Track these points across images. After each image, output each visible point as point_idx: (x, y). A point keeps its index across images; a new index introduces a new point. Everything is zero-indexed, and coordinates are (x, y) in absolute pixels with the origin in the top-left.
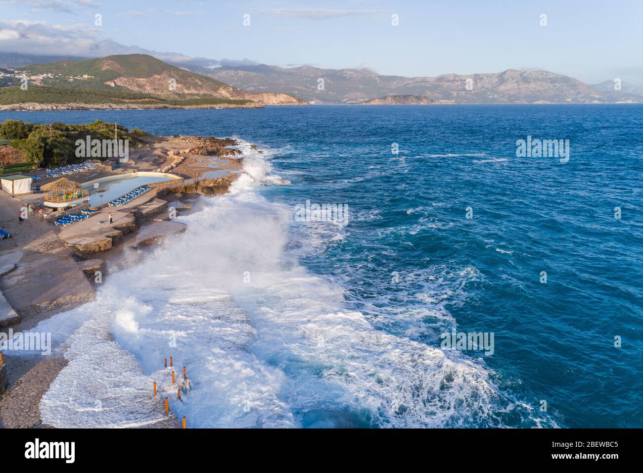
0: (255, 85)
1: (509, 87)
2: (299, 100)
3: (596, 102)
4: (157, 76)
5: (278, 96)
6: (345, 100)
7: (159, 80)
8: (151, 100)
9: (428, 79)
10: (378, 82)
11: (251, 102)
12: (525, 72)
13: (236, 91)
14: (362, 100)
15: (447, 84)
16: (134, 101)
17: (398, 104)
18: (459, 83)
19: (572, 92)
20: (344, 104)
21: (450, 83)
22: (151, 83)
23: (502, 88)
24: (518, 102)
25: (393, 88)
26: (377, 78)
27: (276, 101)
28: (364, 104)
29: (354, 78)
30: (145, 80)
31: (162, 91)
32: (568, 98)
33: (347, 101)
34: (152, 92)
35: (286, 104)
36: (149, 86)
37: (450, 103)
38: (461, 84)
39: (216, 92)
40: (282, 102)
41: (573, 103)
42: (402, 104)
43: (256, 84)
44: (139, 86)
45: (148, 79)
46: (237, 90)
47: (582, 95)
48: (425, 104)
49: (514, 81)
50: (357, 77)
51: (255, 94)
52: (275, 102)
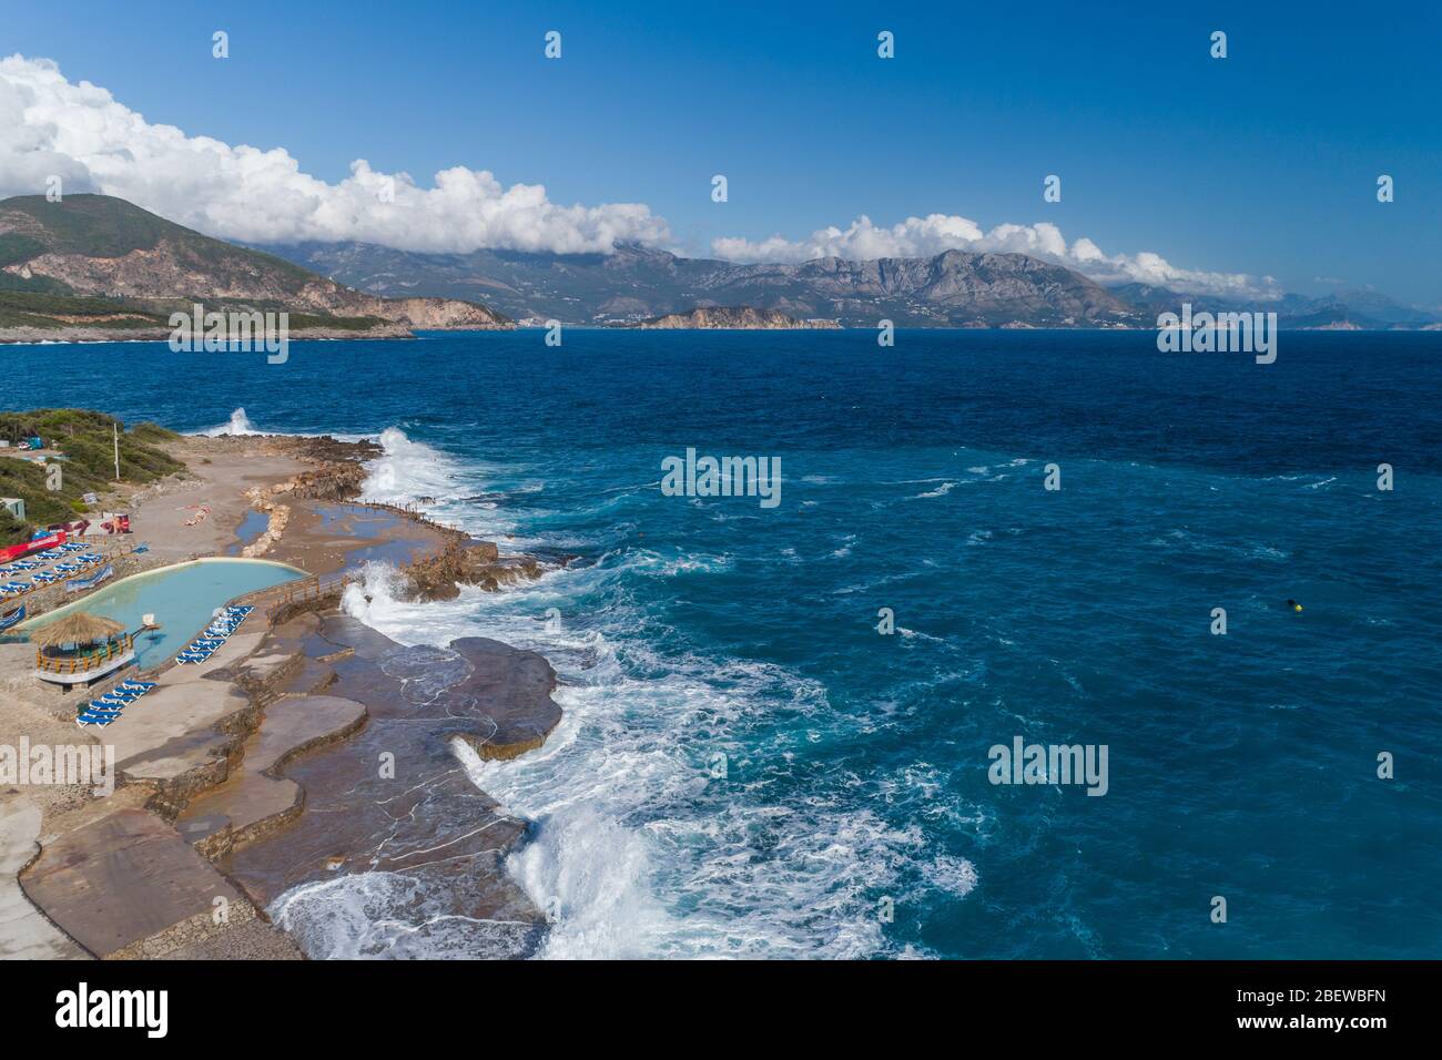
0: (387, 277)
1: (950, 290)
2: (497, 317)
3: (1121, 325)
4: (142, 253)
5: (446, 306)
6: (601, 316)
7: (150, 262)
8: (135, 316)
9: (782, 269)
10: (674, 274)
11: (385, 322)
12: (982, 257)
13: (344, 296)
14: (639, 318)
15: (823, 279)
16: (91, 320)
17: (719, 327)
18: (848, 280)
19: (1076, 303)
20: (597, 327)
21: (828, 280)
22: (130, 271)
23: (937, 292)
24: (970, 325)
25: (707, 289)
26: (671, 264)
27: (441, 318)
28: (644, 326)
29: (619, 264)
30: (112, 262)
31: (158, 293)
32: (1068, 317)
33: (606, 318)
34: (132, 293)
35: (466, 327)
36: (123, 279)
37: (830, 327)
38: (852, 281)
39: (296, 294)
40: (456, 322)
41: (1077, 328)
42: (728, 328)
43: (390, 275)
44: (100, 279)
45: (119, 260)
46: (346, 291)
47: (1094, 310)
48: (778, 328)
49: (960, 276)
50: (627, 261)
51: (392, 301)
52: (439, 321)
